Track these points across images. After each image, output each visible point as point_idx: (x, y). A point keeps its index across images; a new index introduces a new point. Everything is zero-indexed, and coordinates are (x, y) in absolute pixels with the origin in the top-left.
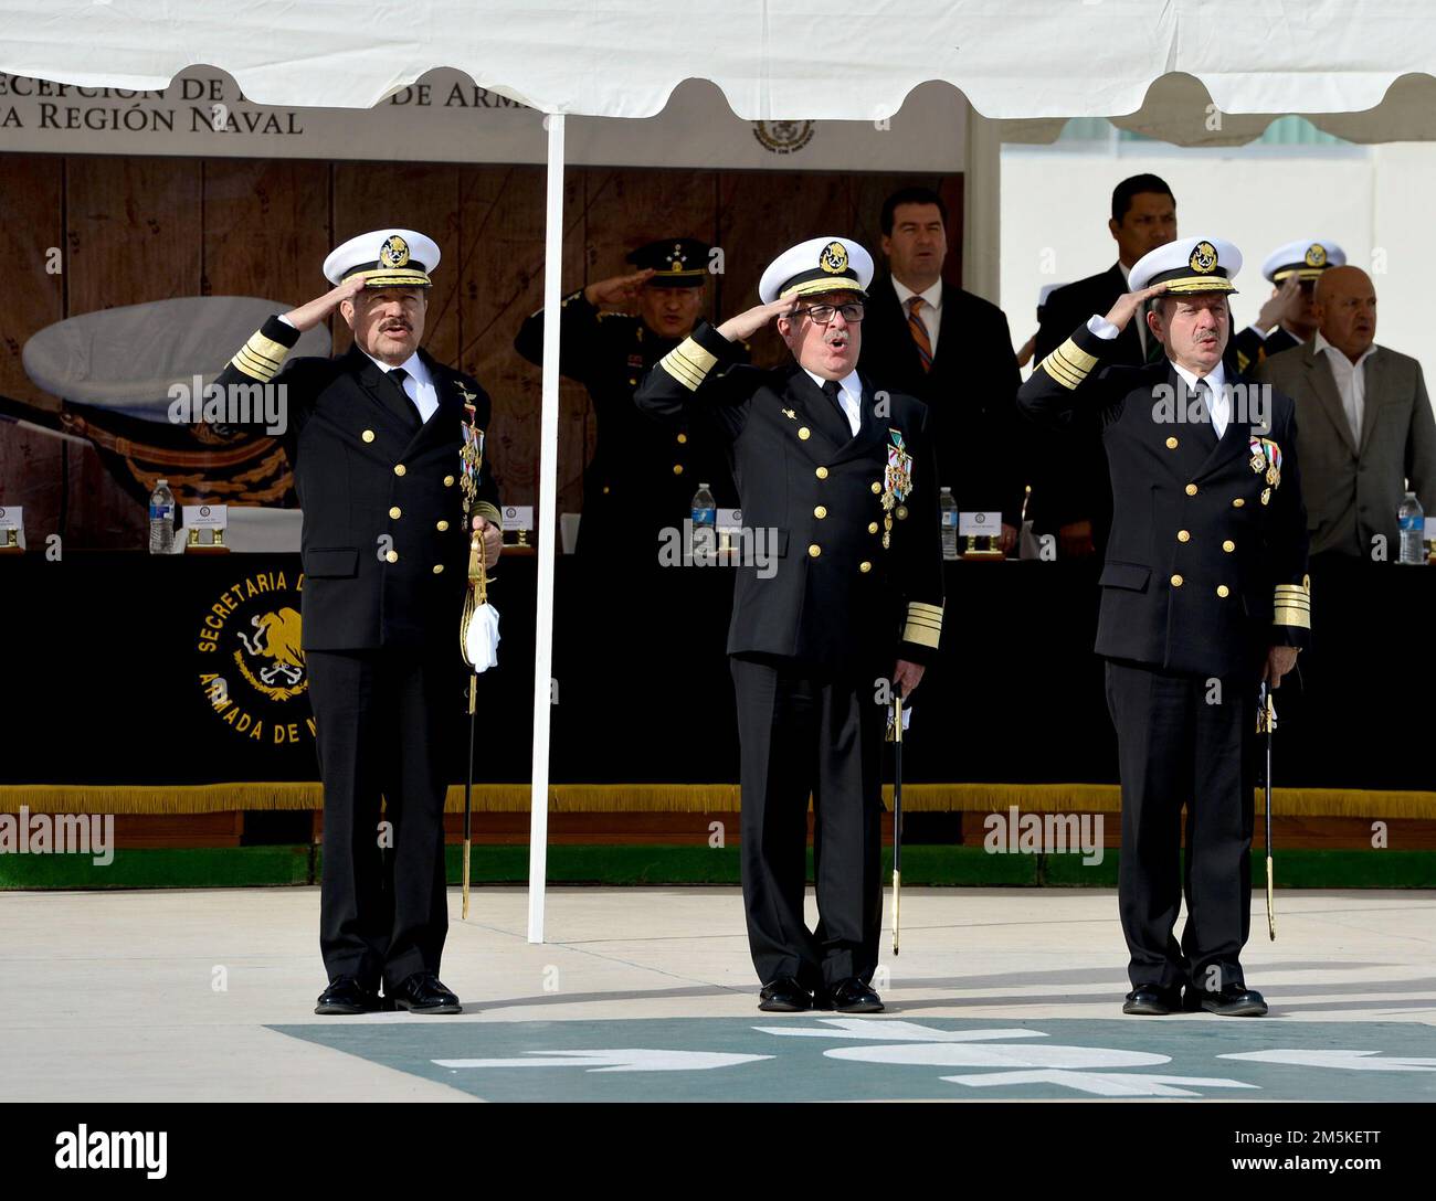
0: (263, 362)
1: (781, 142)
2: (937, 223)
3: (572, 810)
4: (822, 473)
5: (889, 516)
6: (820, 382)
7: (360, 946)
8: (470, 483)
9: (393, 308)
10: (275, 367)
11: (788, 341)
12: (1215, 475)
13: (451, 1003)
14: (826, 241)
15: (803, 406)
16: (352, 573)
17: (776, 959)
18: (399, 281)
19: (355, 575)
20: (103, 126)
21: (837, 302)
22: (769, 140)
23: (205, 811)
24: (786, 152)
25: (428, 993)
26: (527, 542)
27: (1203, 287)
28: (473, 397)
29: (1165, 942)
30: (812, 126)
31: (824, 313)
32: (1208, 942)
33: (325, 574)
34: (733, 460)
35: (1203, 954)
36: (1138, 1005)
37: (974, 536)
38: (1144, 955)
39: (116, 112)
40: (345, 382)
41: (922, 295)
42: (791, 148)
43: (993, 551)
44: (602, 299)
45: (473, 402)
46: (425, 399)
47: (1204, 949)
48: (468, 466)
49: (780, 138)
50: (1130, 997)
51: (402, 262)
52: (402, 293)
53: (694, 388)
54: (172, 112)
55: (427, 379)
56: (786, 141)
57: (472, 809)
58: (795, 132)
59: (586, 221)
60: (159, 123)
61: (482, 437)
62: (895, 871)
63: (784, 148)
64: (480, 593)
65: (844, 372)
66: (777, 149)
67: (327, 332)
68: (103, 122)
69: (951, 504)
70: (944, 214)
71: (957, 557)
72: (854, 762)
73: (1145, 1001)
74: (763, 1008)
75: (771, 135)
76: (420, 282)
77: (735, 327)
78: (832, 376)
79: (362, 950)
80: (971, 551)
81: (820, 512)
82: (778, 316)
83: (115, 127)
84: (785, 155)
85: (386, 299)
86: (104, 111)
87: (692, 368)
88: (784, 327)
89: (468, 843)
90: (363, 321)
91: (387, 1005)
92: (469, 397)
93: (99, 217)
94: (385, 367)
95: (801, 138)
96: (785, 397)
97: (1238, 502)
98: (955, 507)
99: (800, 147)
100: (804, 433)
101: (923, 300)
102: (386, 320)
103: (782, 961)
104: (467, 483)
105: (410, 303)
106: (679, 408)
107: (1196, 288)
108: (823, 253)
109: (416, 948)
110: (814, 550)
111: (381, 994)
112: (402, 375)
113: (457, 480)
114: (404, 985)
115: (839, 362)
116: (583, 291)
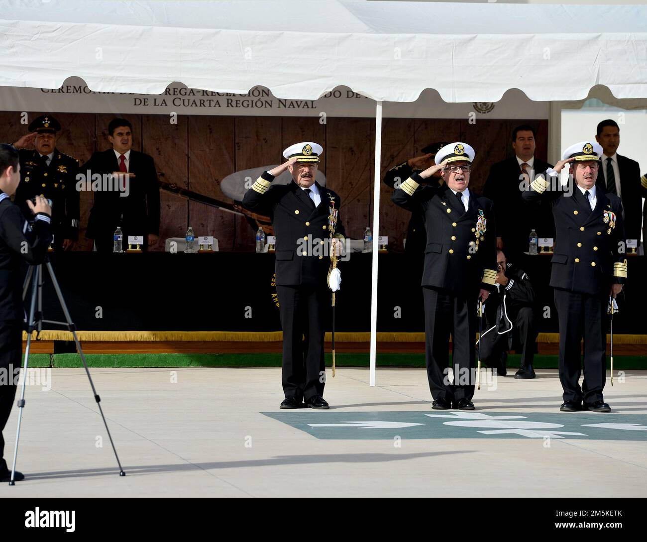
0: (262, 187)
1: (483, 109)
2: (532, 137)
3: (400, 341)
4: (454, 224)
5: (478, 240)
6: (455, 193)
7: (295, 386)
8: (332, 228)
9: (306, 169)
10: (266, 189)
11: (444, 178)
12: (591, 224)
13: (326, 405)
14: (456, 144)
15: (449, 201)
16: (291, 259)
17: (438, 392)
18: (309, 160)
19: (292, 260)
20: (248, 106)
21: (460, 165)
22: (479, 109)
23: (274, 341)
24: (485, 113)
25: (318, 401)
26: (386, 249)
27: (587, 159)
28: (333, 198)
29: (575, 386)
30: (494, 104)
31: (455, 169)
32: (591, 386)
33: (283, 259)
34: (425, 218)
35: (588, 391)
36: (565, 408)
37: (543, 246)
38: (568, 391)
39: (252, 101)
40: (290, 194)
41: (527, 162)
42: (487, 111)
43: (550, 252)
44: (414, 165)
45: (333, 200)
46: (317, 199)
47: (589, 389)
48: (331, 222)
49: (483, 108)
50: (563, 405)
51: (310, 153)
52: (309, 164)
53: (411, 195)
54: (271, 101)
55: (318, 192)
56: (484, 109)
57: (335, 340)
58: (488, 106)
59: (414, 138)
60: (267, 105)
61: (337, 212)
62: (479, 362)
63: (484, 112)
64: (335, 265)
65: (463, 189)
66: (482, 112)
67: (324, 176)
68: (248, 105)
69: (535, 235)
70: (535, 135)
71: (537, 254)
72: (466, 324)
73: (567, 407)
74: (433, 408)
75: (479, 107)
76: (316, 160)
77: (424, 174)
78: (459, 191)
79: (296, 387)
80: (542, 252)
81: (453, 238)
82: (440, 170)
83: (252, 106)
84: (484, 114)
85: (304, 166)
86: (248, 101)
87: (410, 188)
88: (443, 174)
89: (334, 351)
90: (295, 173)
91: (305, 406)
92: (332, 198)
93: (246, 137)
94: (303, 189)
95: (491, 107)
96: (443, 198)
97: (599, 233)
98: (536, 236)
99: (490, 111)
100: (449, 211)
101: (527, 164)
102: (304, 173)
103: (440, 393)
104: (331, 228)
105: (312, 167)
106: (406, 202)
107: (585, 159)
108: (455, 148)
109: (314, 387)
110: (451, 251)
111: (303, 402)
112: (309, 191)
113: (327, 227)
114: (310, 400)
115: (460, 186)
116: (407, 161)
